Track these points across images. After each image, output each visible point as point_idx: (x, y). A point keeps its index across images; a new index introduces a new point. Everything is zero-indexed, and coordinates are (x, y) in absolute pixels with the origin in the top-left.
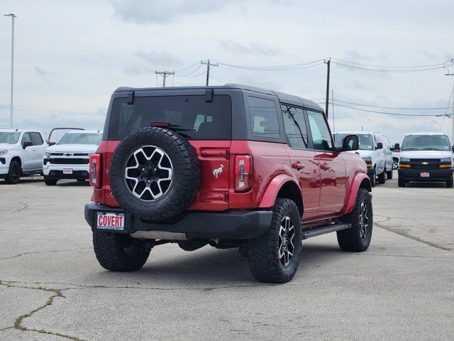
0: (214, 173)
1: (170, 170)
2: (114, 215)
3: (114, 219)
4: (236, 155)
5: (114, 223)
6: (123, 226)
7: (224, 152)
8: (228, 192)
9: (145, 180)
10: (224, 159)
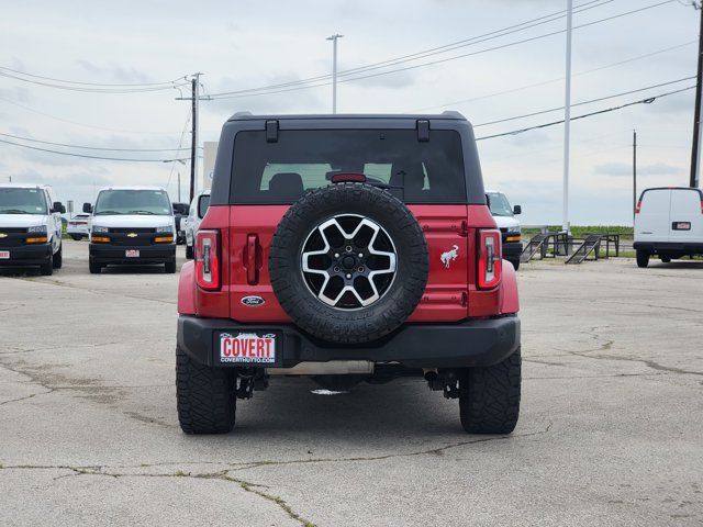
0: (443, 260)
1: (393, 257)
2: (255, 337)
3: (254, 344)
4: (478, 229)
5: (254, 351)
6: (272, 354)
7: (458, 224)
8: (467, 289)
9: (342, 275)
10: (457, 236)
